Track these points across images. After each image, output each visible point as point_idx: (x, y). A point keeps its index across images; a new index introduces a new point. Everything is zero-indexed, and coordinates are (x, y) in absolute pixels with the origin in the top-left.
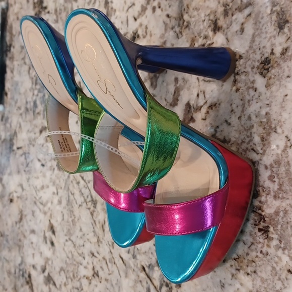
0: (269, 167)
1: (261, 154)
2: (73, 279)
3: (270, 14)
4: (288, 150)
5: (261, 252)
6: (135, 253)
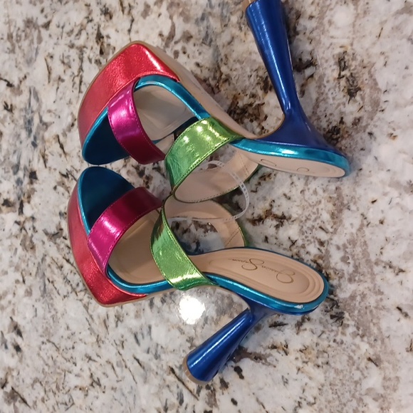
0: (341, 247)
1: (332, 233)
2: (57, 392)
3: (338, 78)
4: (365, 229)
5: (335, 341)
6: (159, 353)
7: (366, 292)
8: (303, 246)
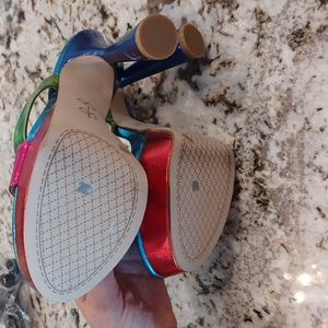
0: (280, 143)
1: (274, 129)
5: (256, 222)
7: (293, 188)
8: (246, 135)
